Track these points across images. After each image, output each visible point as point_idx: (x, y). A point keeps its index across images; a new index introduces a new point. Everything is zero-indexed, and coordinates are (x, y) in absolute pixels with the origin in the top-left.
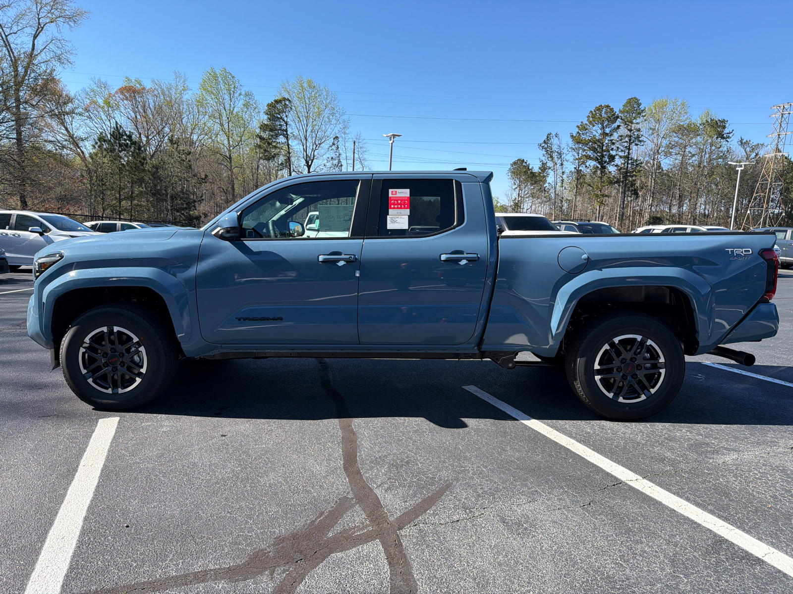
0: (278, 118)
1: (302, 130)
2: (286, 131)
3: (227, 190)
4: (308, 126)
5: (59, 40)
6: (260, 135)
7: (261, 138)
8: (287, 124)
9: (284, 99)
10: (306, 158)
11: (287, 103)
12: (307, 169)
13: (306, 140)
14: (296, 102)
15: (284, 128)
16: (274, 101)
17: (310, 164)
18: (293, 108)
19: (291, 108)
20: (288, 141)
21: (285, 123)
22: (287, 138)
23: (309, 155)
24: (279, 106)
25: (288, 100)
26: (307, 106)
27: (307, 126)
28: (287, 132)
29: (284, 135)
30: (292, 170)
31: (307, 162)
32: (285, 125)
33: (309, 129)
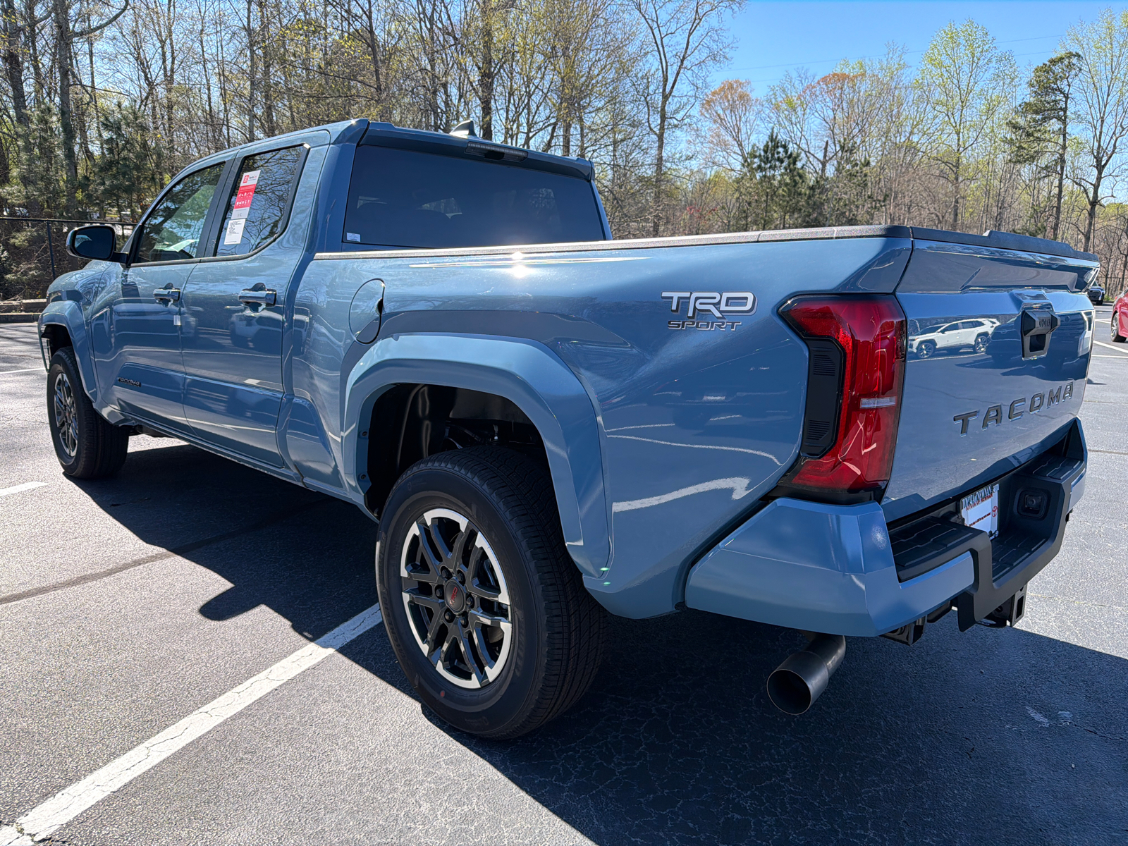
0: (1053, 89)
1: (1097, 106)
2: (1065, 110)
3: (943, 217)
4: (1111, 95)
5: (716, 31)
6: (1014, 121)
7: (1016, 127)
8: (1067, 98)
9: (1070, 55)
10: (1098, 153)
11: (1074, 60)
12: (1095, 172)
13: (1103, 121)
14: (1091, 57)
15: (1062, 105)
16: (1049, 61)
17: (1103, 164)
18: (1085, 68)
19: (1080, 69)
20: (1065, 127)
21: (1065, 97)
22: (1064, 122)
23: (1104, 148)
24: (1057, 69)
25: (1078, 55)
26: (1115, 59)
27: (1108, 95)
28: (1065, 112)
29: (1059, 119)
30: (1064, 177)
31: (1098, 160)
32: (1064, 99)
33: (1113, 100)
